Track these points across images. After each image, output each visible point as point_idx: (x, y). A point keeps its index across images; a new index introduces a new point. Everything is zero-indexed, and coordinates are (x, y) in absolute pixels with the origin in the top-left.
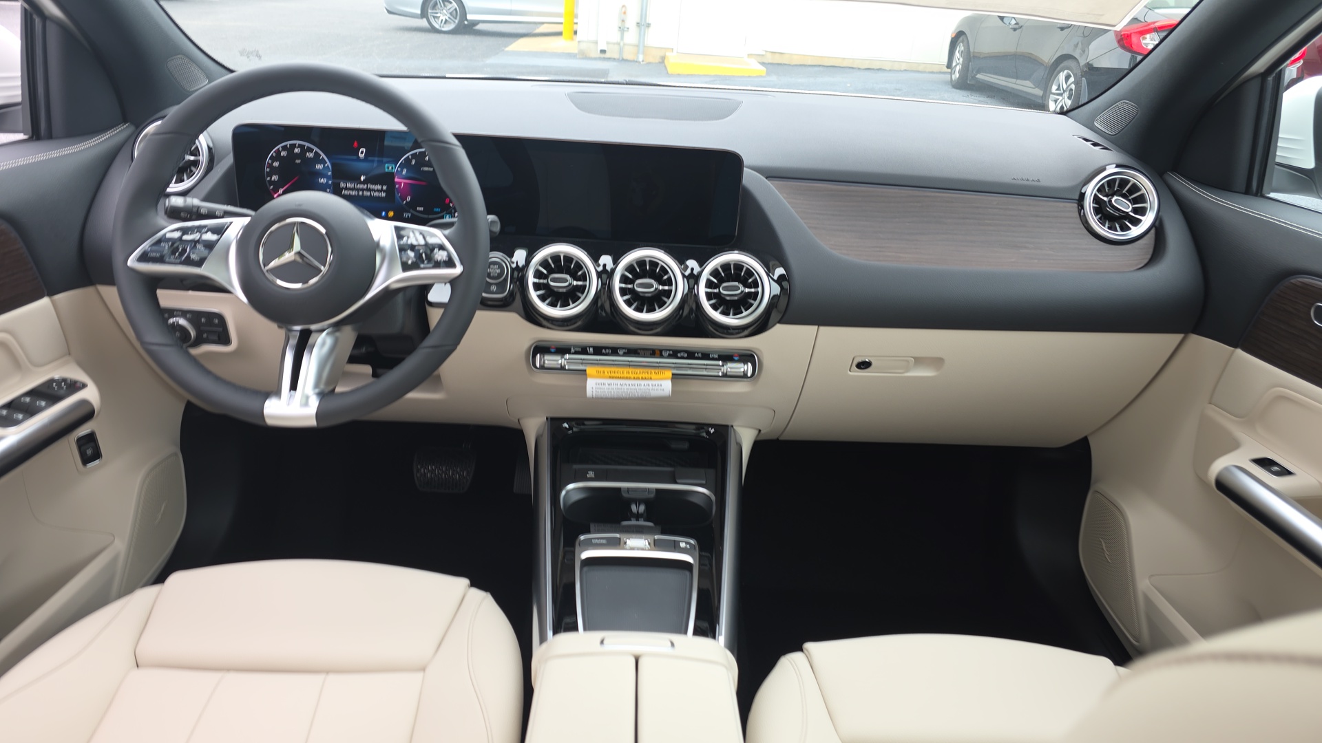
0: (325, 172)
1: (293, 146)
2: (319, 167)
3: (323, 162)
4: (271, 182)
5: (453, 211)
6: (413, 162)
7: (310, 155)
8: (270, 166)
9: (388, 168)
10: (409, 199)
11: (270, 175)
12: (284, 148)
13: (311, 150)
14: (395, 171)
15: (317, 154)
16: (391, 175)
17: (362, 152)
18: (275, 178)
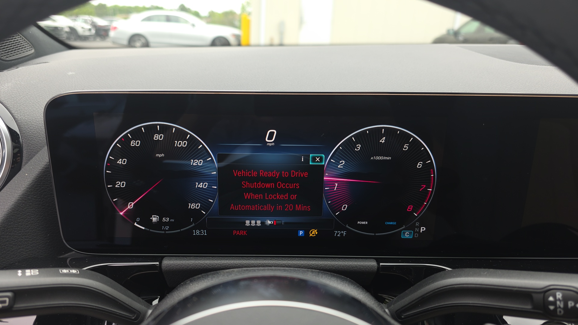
0: (206, 171)
1: (152, 130)
2: (196, 163)
3: (203, 155)
4: (115, 192)
5: (417, 224)
6: (359, 146)
7: (183, 144)
8: (112, 164)
9: (314, 159)
10: (345, 207)
11: (112, 180)
12: (136, 134)
13: (181, 135)
14: (325, 163)
15: (193, 142)
16: (320, 170)
17: (272, 134)
18: (121, 184)
